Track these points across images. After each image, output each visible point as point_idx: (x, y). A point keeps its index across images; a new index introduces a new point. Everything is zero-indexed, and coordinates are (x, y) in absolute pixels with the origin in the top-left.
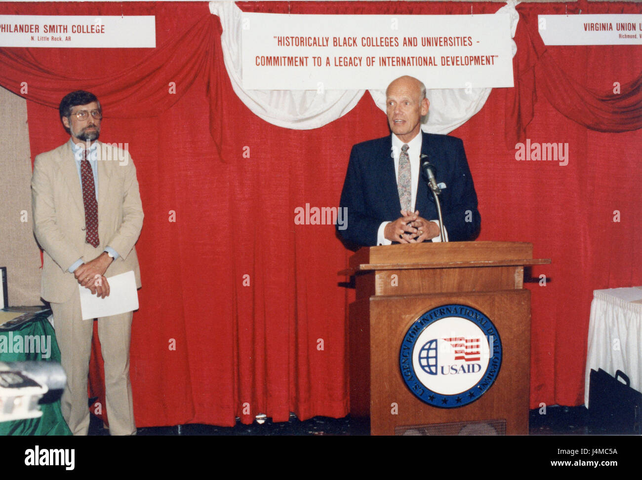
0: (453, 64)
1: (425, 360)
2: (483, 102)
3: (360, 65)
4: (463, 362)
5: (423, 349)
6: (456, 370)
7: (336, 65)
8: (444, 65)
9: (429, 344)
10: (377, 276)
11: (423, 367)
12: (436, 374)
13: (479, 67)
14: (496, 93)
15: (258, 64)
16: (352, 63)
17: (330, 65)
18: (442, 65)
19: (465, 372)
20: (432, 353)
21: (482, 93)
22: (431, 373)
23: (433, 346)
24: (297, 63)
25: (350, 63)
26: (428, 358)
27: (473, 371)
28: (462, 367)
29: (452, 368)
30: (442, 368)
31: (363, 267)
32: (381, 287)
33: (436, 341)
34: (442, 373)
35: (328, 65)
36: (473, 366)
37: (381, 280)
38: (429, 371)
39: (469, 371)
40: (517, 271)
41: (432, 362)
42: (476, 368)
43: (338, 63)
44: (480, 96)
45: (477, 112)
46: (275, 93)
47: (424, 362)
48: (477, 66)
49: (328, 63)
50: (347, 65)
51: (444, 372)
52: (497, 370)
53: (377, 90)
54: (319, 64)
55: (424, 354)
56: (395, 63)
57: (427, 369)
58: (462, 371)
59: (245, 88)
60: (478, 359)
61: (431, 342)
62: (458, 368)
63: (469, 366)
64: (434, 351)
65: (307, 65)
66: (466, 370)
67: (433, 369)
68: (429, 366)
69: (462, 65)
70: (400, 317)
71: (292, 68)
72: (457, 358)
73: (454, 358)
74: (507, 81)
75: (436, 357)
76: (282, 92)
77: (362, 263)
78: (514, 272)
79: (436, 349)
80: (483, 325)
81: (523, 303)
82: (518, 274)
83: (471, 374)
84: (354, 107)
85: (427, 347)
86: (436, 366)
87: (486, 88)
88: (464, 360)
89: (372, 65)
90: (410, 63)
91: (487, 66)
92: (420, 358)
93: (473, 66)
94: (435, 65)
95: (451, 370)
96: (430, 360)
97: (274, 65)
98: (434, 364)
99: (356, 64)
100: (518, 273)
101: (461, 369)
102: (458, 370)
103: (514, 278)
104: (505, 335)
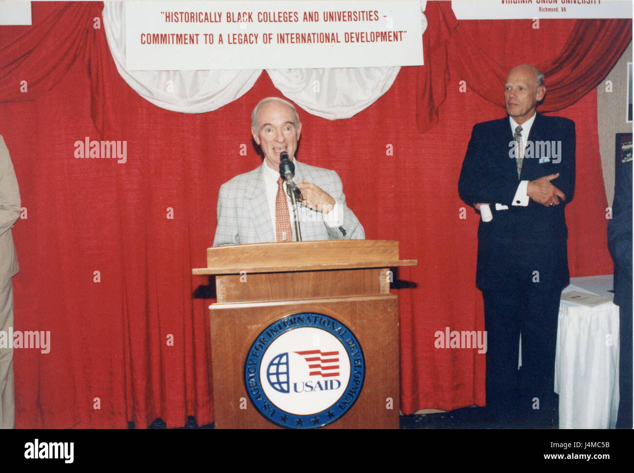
0: (358, 41)
1: (275, 376)
2: (390, 83)
3: (256, 43)
4: (319, 378)
5: (271, 364)
6: (312, 388)
7: (229, 43)
8: (348, 41)
9: (279, 358)
10: (218, 281)
11: (272, 384)
12: (288, 391)
13: (386, 43)
14: (406, 72)
15: (143, 42)
16: (247, 40)
17: (222, 43)
18: (346, 42)
19: (321, 389)
20: (283, 368)
21: (390, 73)
22: (282, 391)
23: (284, 360)
24: (187, 41)
25: (245, 41)
26: (278, 374)
27: (332, 388)
28: (319, 383)
29: (307, 385)
30: (295, 385)
31: (196, 271)
32: (224, 293)
33: (287, 354)
34: (296, 390)
35: (221, 42)
36: (331, 382)
37: (222, 286)
38: (280, 389)
39: (326, 388)
40: (382, 273)
41: (283, 378)
42: (335, 384)
43: (231, 41)
44: (387, 75)
45: (384, 93)
46: (164, 75)
47: (273, 379)
48: (384, 43)
49: (221, 40)
50: (241, 43)
51: (298, 390)
52: (359, 386)
53: (275, 70)
54: (211, 42)
55: (273, 369)
56: (294, 40)
57: (277, 386)
58: (319, 389)
59: (128, 69)
60: (337, 374)
61: (281, 356)
62: (314, 384)
63: (326, 382)
64: (285, 366)
65: (197, 43)
66: (323, 386)
67: (285, 386)
68: (279, 383)
69: (367, 41)
70: (245, 328)
71: (182, 46)
72: (312, 374)
73: (309, 374)
74: (417, 59)
75: (287, 373)
76: (172, 73)
77: (195, 267)
78: (379, 275)
79: (287, 363)
80: (341, 336)
81: (389, 310)
82: (383, 277)
83: (329, 391)
84: (250, 88)
85: (276, 361)
86: (288, 382)
87: (394, 67)
88: (320, 376)
89: (270, 43)
90: (310, 40)
91: (394, 43)
92: (269, 374)
93: (379, 43)
94: (338, 42)
95: (305, 387)
96: (280, 376)
97: (161, 43)
98: (285, 380)
99: (251, 42)
100: (383, 275)
101: (318, 385)
102: (314, 388)
103: (379, 281)
104: (367, 347)
